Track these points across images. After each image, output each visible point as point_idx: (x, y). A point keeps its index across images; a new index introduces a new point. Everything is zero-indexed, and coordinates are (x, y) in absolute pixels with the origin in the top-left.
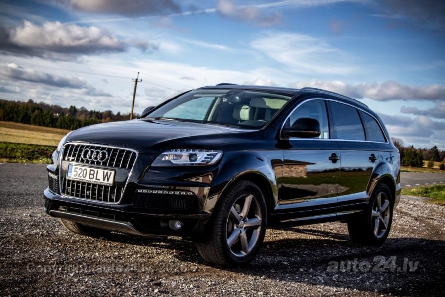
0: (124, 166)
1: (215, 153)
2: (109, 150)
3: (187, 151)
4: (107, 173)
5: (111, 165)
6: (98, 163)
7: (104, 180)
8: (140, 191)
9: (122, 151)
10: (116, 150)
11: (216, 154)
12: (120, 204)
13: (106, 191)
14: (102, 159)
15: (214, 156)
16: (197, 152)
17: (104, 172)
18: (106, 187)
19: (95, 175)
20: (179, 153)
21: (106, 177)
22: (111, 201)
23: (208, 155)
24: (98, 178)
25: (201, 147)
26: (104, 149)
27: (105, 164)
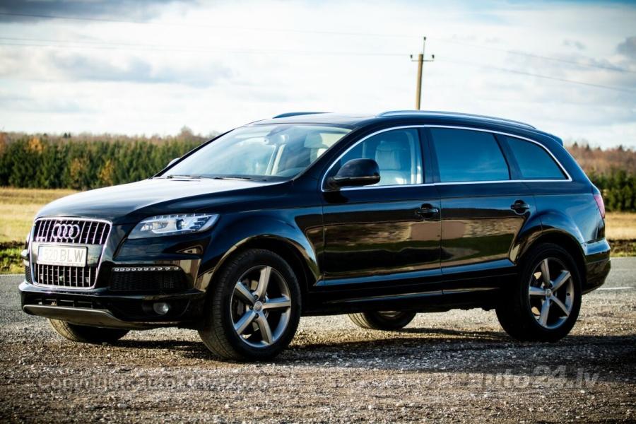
0: (97, 242)
1: (207, 216)
2: (81, 223)
3: (172, 217)
4: (79, 251)
5: (83, 241)
6: (70, 241)
7: (76, 261)
8: (117, 270)
9: (95, 224)
10: (88, 223)
11: (210, 217)
12: (96, 288)
13: (80, 274)
14: (73, 236)
15: (207, 220)
16: (184, 217)
17: (75, 251)
18: (80, 269)
19: (67, 256)
20: (162, 219)
21: (78, 256)
22: (86, 285)
23: (199, 219)
24: (70, 259)
25: (190, 211)
26: (75, 222)
27: (76, 241)
